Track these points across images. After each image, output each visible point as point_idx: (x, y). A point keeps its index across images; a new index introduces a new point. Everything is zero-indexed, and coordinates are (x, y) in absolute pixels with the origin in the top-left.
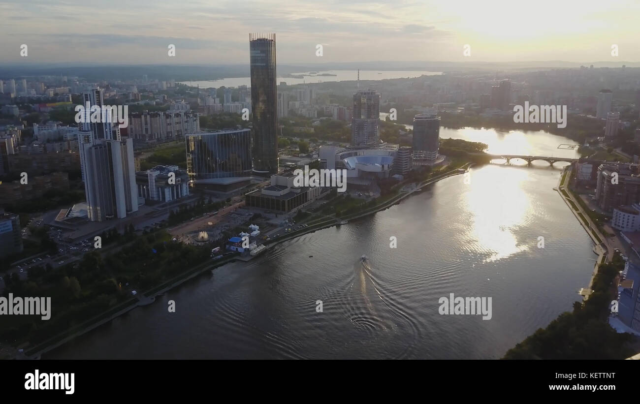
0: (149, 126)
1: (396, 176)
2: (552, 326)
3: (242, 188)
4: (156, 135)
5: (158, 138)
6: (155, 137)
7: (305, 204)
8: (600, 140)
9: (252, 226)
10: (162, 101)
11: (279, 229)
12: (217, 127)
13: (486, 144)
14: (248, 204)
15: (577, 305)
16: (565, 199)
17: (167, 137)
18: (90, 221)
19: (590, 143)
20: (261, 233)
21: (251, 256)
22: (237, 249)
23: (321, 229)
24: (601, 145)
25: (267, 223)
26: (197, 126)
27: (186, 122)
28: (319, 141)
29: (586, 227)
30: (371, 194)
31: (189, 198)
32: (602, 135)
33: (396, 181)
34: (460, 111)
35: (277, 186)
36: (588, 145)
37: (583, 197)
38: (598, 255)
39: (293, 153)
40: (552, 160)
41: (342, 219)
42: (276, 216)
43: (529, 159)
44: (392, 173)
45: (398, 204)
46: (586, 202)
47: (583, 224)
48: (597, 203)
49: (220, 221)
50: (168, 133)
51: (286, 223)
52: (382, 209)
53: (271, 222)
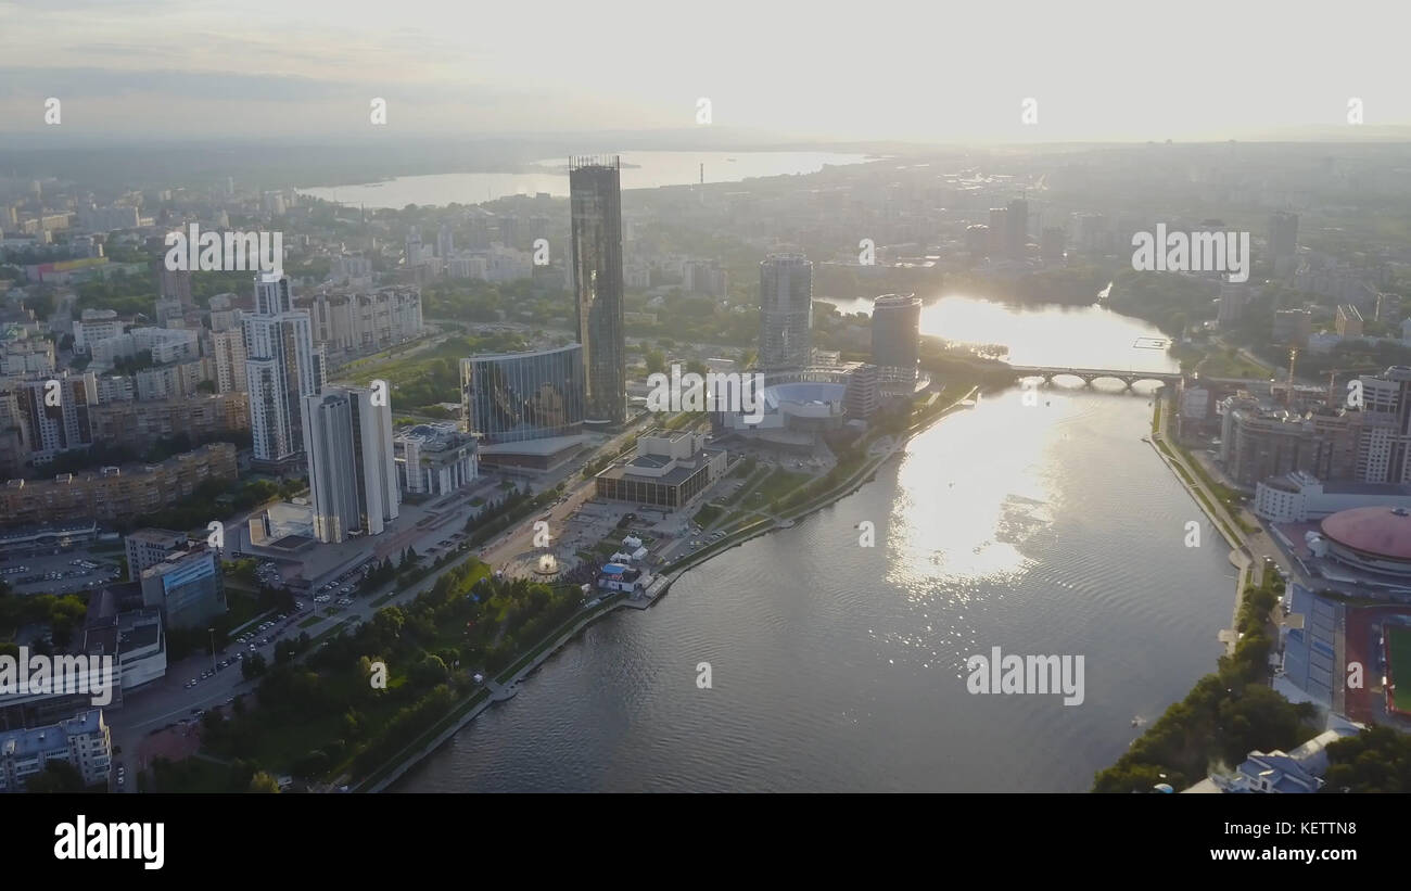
0: (328, 325)
1: (854, 422)
2: (1193, 701)
3: (570, 459)
4: (343, 342)
5: (346, 348)
6: (340, 345)
7: (706, 489)
8: (1209, 328)
9: (628, 539)
10: (300, 249)
11: (677, 542)
12: (455, 316)
13: (1004, 345)
14: (601, 493)
15: (1223, 662)
16: (1167, 461)
17: (364, 343)
18: (318, 543)
19: (1192, 335)
20: (649, 552)
21: (649, 598)
22: (620, 586)
23: (751, 539)
24: (1213, 339)
25: (652, 532)
26: (418, 316)
27: (399, 310)
28: (677, 344)
29: (1210, 515)
30: (819, 462)
31: (483, 484)
32: (1212, 316)
33: (856, 434)
34: (932, 264)
35: (648, 455)
36: (1189, 340)
37: (1199, 456)
38: (1239, 569)
39: (636, 373)
40: (1129, 378)
41: (784, 517)
42: (664, 518)
43: (1089, 376)
44: (848, 417)
45: (873, 480)
46: (1206, 466)
47: (1205, 508)
48: (1224, 466)
49: (564, 532)
50: (365, 335)
51: (685, 530)
52: (846, 492)
53: (657, 528)
